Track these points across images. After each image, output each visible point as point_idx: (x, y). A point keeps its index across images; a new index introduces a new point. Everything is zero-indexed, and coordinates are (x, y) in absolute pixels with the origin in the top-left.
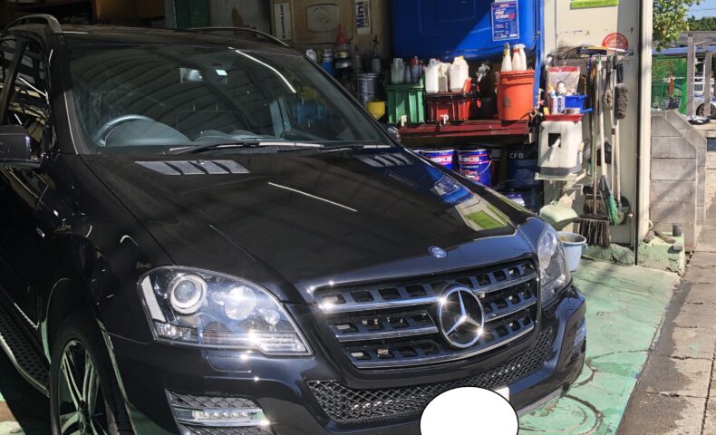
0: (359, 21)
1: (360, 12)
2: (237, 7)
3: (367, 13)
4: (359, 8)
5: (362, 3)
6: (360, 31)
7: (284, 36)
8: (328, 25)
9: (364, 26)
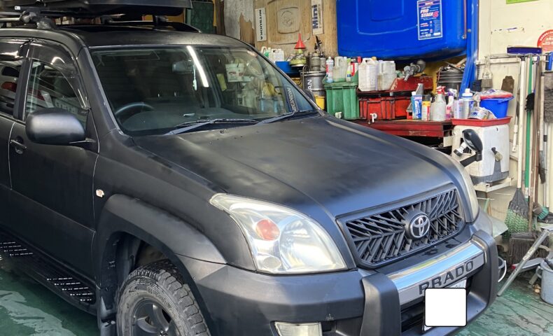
2: (243, 14)
4: (314, 11)
5: (316, 6)
6: (315, 31)
7: (262, 38)
8: (292, 27)
9: (317, 27)
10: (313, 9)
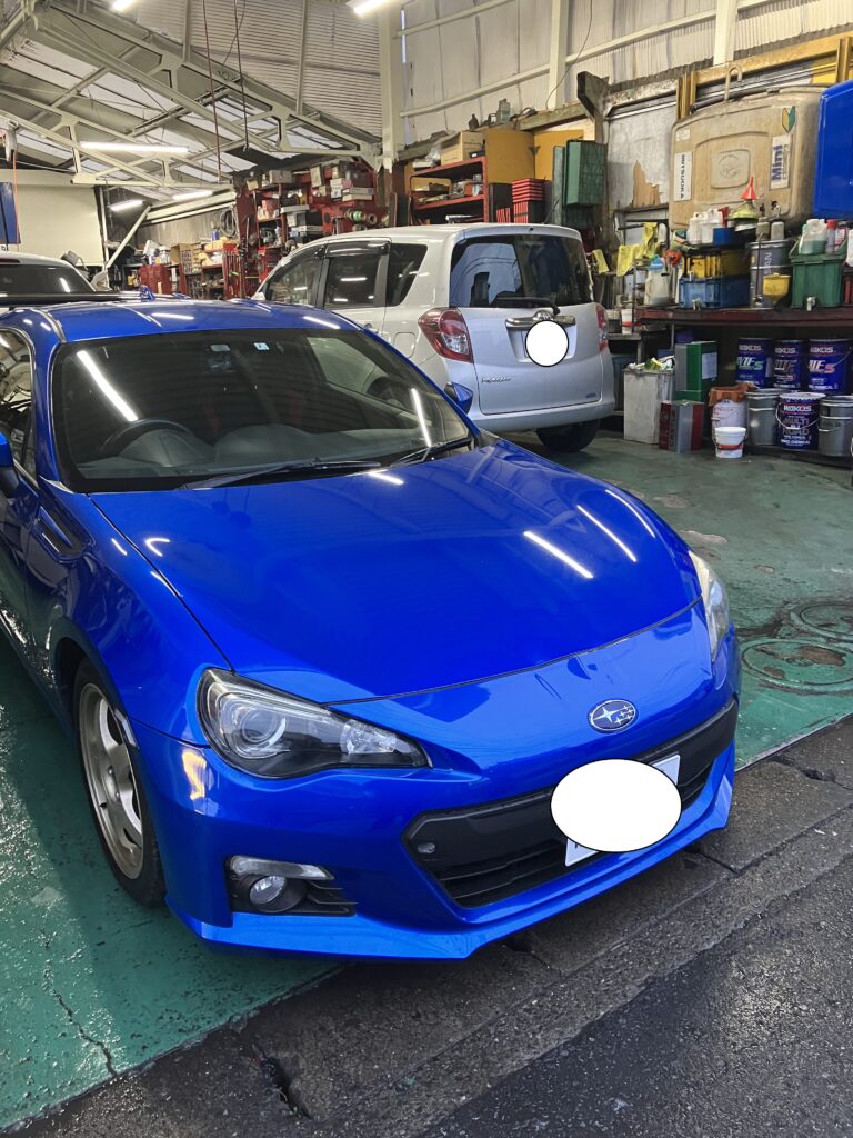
0: (774, 171)
1: (777, 159)
2: (640, 162)
3: (785, 159)
4: (777, 154)
5: (780, 147)
6: (775, 185)
7: (682, 196)
8: (736, 178)
9: (779, 178)
10: (774, 153)
